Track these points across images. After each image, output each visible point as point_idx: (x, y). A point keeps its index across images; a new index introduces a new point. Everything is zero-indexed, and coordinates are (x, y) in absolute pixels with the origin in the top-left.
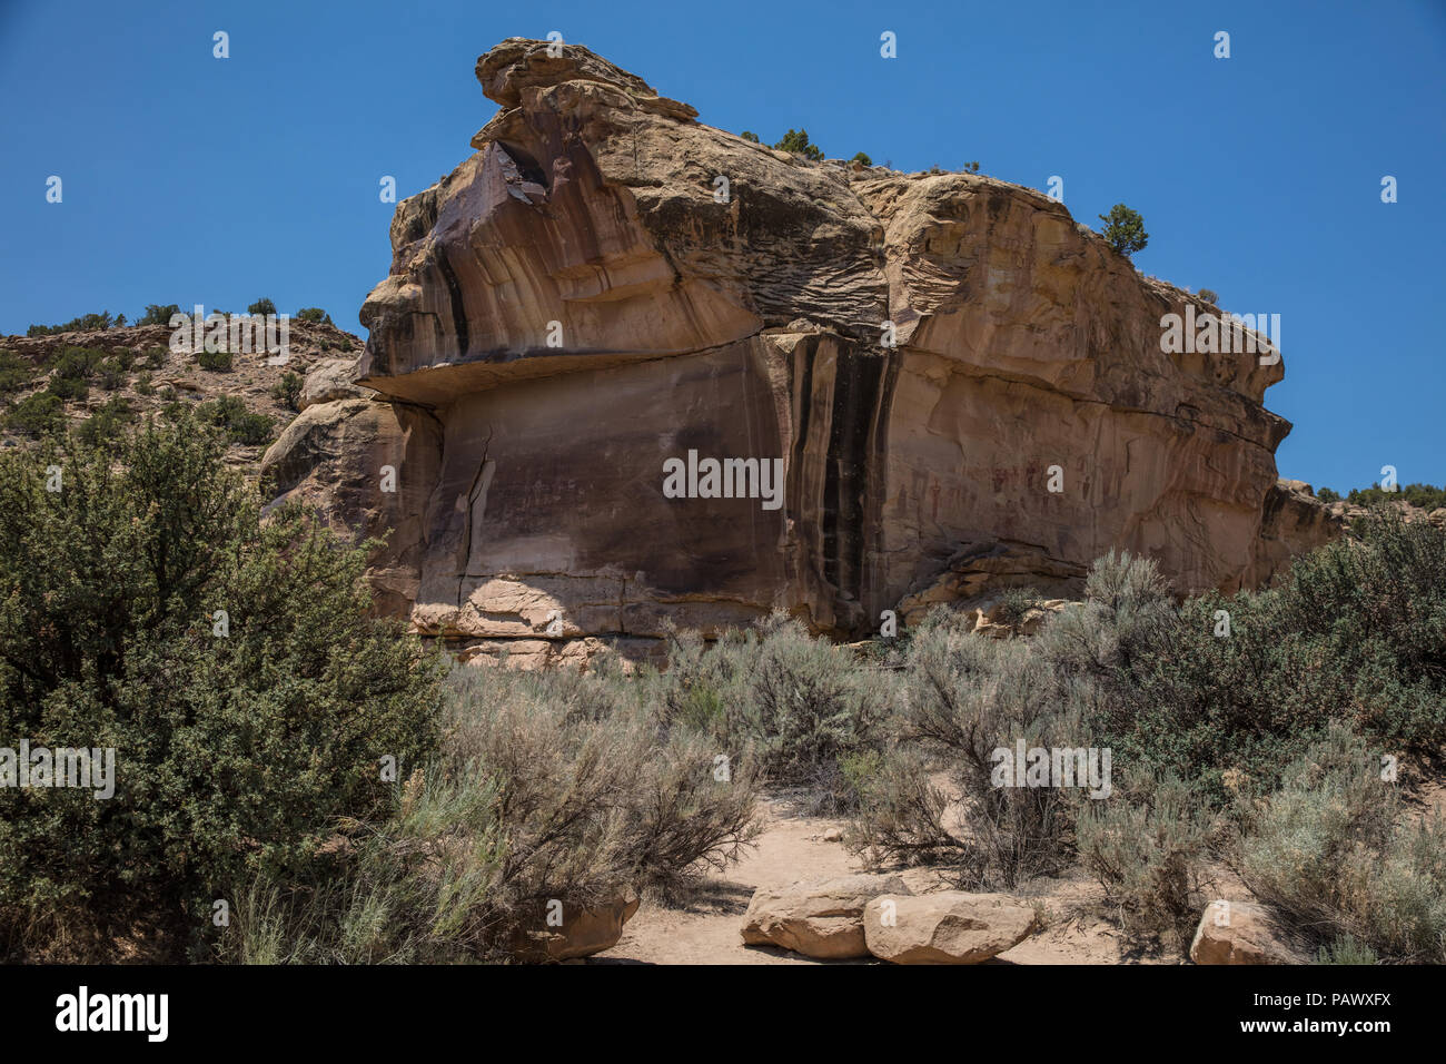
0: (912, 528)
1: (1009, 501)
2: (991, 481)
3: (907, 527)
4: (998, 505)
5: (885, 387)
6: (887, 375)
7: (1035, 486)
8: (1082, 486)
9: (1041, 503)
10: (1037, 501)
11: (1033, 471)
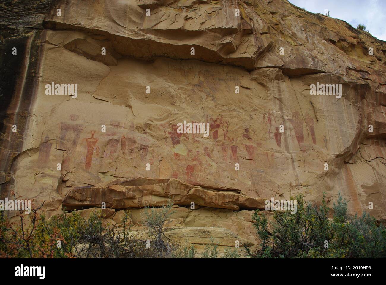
0: (51, 176)
1: (190, 151)
2: (168, 135)
3: (44, 176)
4: (177, 155)
5: (31, 58)
6: (32, 48)
7: (221, 138)
8: (272, 135)
9: (229, 152)
10: (224, 149)
11: (218, 126)
